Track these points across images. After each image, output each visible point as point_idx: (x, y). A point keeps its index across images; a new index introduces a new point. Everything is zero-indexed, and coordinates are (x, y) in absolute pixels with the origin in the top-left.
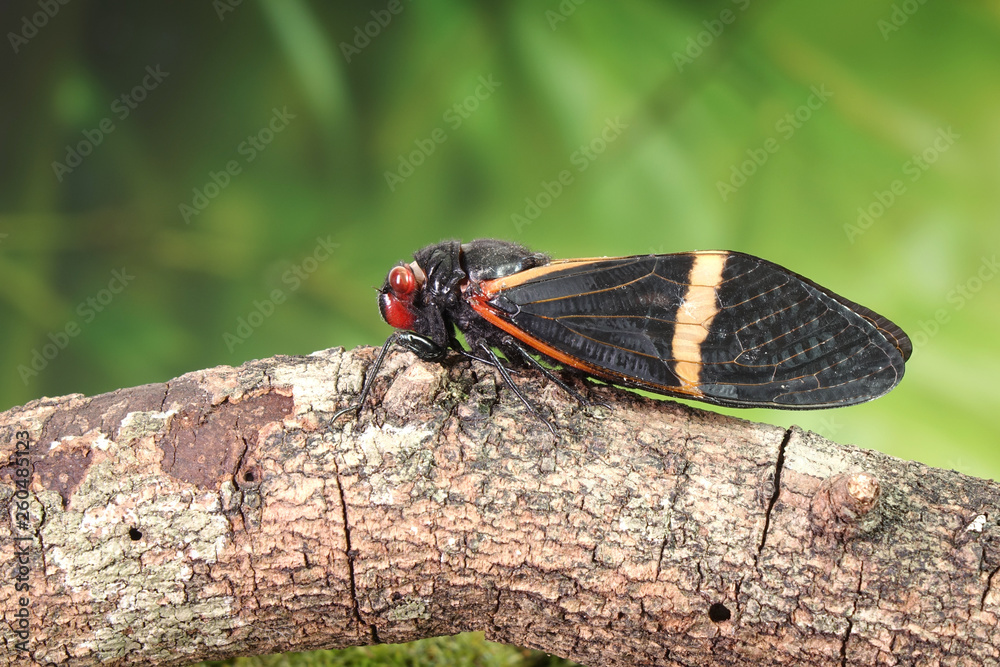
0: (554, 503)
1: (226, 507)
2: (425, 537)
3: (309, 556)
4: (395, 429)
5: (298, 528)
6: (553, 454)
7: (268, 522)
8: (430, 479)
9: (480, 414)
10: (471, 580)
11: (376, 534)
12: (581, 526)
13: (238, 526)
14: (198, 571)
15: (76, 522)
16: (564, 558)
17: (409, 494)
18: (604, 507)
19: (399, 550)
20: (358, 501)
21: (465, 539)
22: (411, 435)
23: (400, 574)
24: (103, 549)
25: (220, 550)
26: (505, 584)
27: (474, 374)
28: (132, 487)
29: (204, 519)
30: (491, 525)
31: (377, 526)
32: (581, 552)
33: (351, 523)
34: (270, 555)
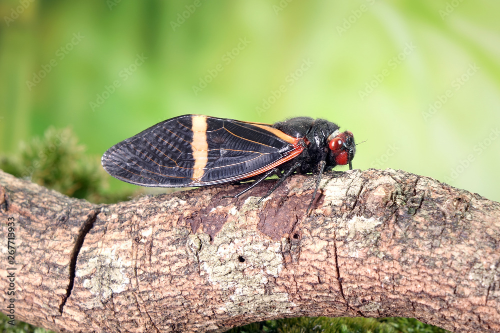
0: (437, 263)
1: (283, 251)
2: (374, 274)
3: (321, 278)
4: (365, 219)
5: (316, 264)
6: (440, 238)
7: (302, 260)
8: (377, 246)
9: (407, 214)
10: (398, 296)
11: (351, 271)
12: (450, 275)
13: (288, 261)
14: (270, 280)
15: (215, 251)
16: (441, 290)
17: (366, 253)
18: (462, 267)
19: (362, 280)
20: (342, 254)
21: (393, 277)
22: (372, 223)
23: (363, 291)
24: (226, 265)
25: (280, 271)
26: (414, 300)
27: (415, 191)
28: (242, 236)
29: (272, 255)
30: (406, 272)
31: (351, 267)
32: (449, 288)
33: (339, 265)
34: (303, 276)
